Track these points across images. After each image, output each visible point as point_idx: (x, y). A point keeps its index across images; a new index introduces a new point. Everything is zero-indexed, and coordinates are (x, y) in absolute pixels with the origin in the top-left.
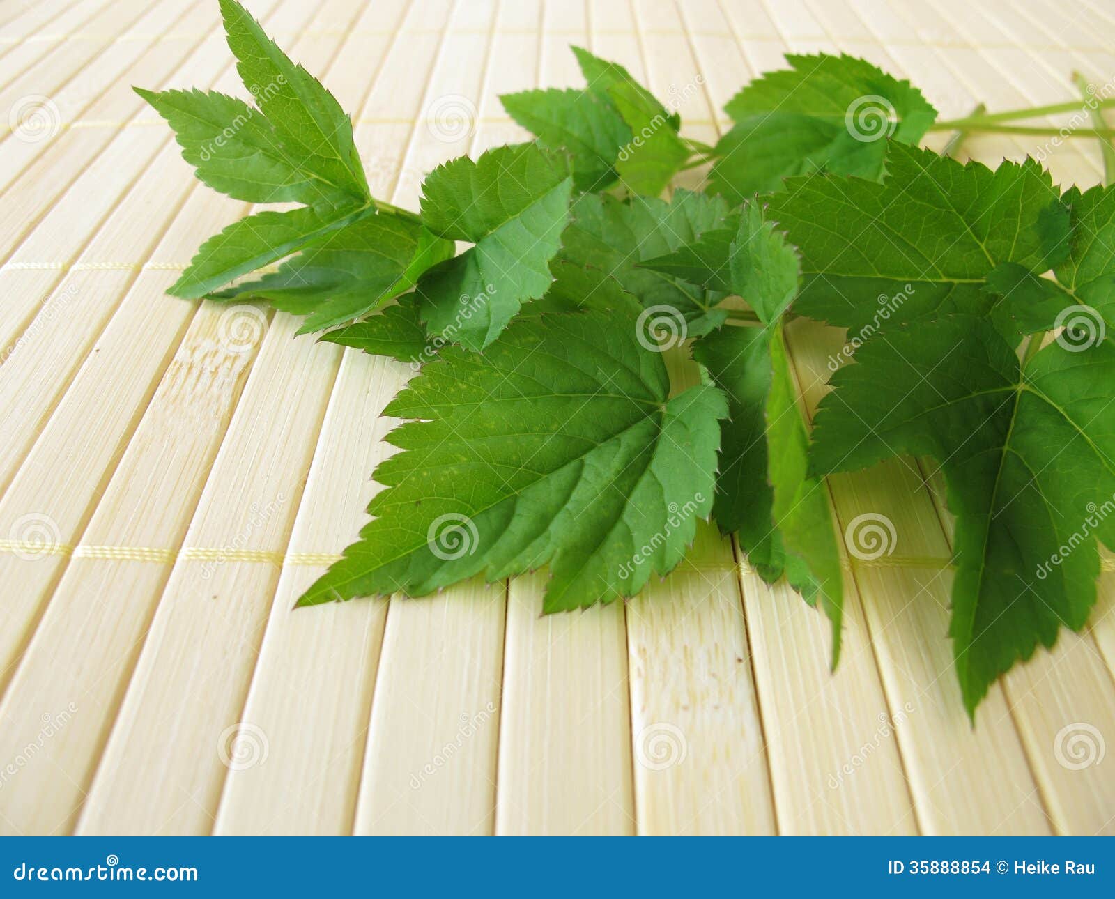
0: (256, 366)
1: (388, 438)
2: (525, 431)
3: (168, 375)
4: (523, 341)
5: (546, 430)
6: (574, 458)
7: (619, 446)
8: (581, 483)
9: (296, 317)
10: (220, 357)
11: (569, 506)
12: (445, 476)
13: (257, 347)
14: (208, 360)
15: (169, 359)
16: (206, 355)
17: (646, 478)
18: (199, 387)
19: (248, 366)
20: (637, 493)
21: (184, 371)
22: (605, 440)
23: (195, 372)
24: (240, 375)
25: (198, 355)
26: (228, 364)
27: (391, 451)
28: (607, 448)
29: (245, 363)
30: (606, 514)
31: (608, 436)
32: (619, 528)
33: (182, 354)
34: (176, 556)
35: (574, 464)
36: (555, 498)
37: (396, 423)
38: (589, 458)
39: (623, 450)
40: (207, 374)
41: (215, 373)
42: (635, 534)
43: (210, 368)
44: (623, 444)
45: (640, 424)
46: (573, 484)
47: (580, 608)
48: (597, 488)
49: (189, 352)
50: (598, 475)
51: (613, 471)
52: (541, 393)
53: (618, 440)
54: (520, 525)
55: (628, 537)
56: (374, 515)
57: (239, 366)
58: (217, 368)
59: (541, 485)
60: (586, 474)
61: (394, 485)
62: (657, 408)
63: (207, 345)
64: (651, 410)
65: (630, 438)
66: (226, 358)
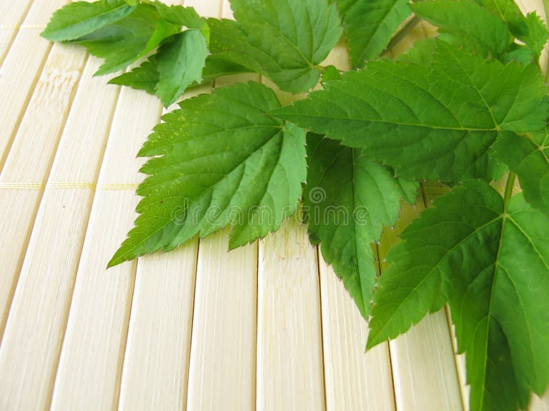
0: (81, 83)
1: (141, 170)
2: (213, 153)
3: (36, 89)
4: (205, 104)
5: (223, 151)
6: (240, 163)
7: (262, 153)
8: (244, 177)
9: (99, 59)
10: (63, 78)
11: (238, 190)
12: (173, 186)
13: (81, 71)
14: (57, 80)
15: (37, 80)
16: (55, 78)
17: (278, 167)
18: (52, 96)
19: (77, 83)
20: (273, 177)
21: (45, 86)
22: (255, 151)
23: (50, 86)
24: (73, 88)
25: (51, 78)
26: (67, 82)
27: (143, 177)
28: (255, 155)
29: (75, 81)
30: (258, 191)
31: (257, 148)
32: (266, 196)
33: (43, 77)
34: (45, 186)
35: (240, 167)
36: (231, 187)
37: (145, 160)
38: (248, 162)
39: (264, 155)
40: (56, 88)
41: (60, 88)
42: (274, 198)
43: (57, 85)
44: (264, 151)
45: (272, 139)
46: (241, 178)
47: (249, 243)
48: (253, 178)
49: (46, 76)
50: (253, 171)
51: (260, 167)
52: (218, 131)
53: (262, 150)
54: (215, 205)
55: (271, 201)
56: (140, 213)
57: (72, 84)
58: (61, 85)
59: (224, 180)
60: (247, 171)
61: (147, 196)
62: (281, 129)
63: (56, 72)
64: (277, 131)
65: (268, 148)
66: (66, 79)
